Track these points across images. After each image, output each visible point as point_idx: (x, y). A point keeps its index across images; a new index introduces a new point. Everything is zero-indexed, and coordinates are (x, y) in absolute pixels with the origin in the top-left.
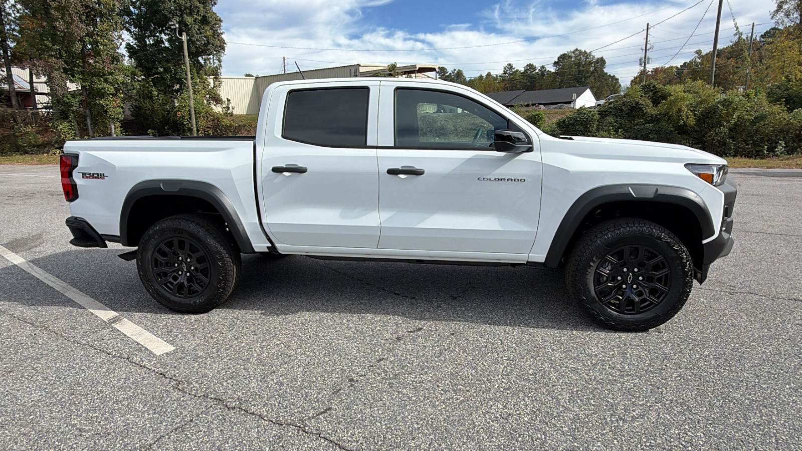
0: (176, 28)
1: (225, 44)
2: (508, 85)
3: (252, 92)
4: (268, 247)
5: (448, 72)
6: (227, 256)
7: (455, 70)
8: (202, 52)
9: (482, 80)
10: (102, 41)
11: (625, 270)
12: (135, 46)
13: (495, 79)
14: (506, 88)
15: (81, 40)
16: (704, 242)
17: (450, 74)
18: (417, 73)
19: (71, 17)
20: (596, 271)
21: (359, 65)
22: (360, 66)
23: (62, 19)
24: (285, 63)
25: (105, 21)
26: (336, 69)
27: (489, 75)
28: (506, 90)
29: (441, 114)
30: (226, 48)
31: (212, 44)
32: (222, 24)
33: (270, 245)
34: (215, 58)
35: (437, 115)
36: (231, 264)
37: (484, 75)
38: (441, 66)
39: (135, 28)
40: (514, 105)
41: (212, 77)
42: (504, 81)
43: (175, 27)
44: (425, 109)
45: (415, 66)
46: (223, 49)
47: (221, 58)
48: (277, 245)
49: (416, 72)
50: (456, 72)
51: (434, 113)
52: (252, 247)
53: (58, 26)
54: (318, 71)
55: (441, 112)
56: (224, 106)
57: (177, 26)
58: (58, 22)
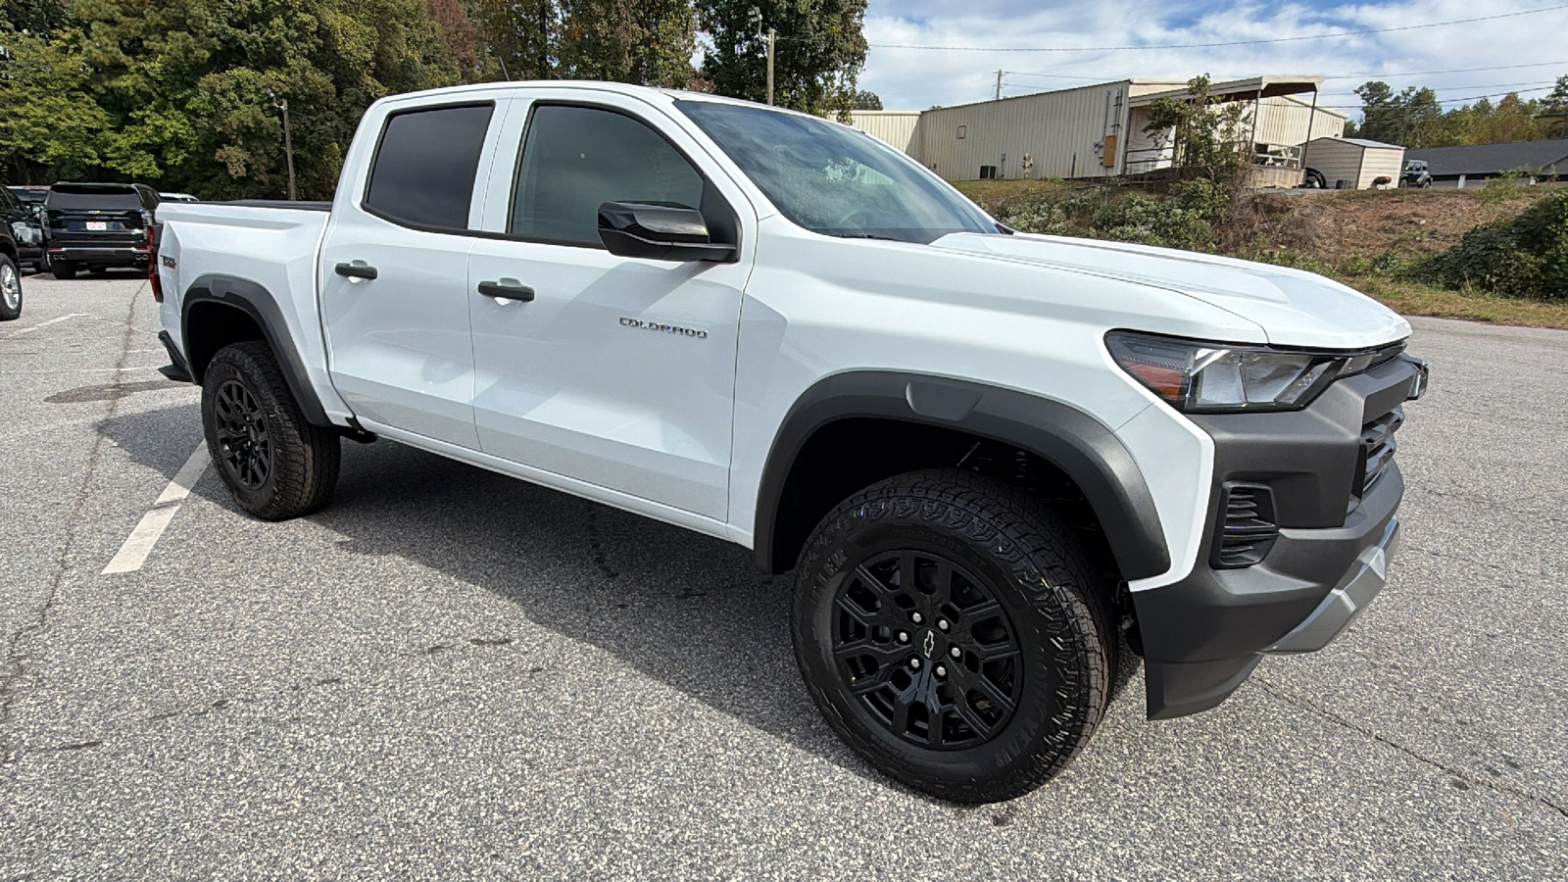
0: (758, 22)
1: (866, 48)
2: (1561, 125)
3: (911, 140)
4: (347, 419)
5: (1391, 95)
6: (290, 424)
7: (1412, 89)
8: (820, 65)
9: (1486, 112)
10: (662, 52)
11: (917, 617)
12: (716, 58)
13: (1526, 110)
14: (1555, 131)
15: (633, 52)
16: (1135, 586)
17: (1398, 98)
18: (1262, 97)
19: (619, 14)
20: (835, 602)
21: (1129, 82)
22: (1131, 83)
23: (605, 17)
24: (1002, 82)
25: (672, 18)
26: (1079, 92)
27: (1511, 98)
28: (1555, 135)
29: (1310, 191)
30: (867, 56)
31: (840, 50)
32: (865, 11)
33: (351, 416)
34: (845, 77)
35: (1299, 191)
36: (299, 442)
37: (1495, 102)
38: (1375, 81)
39: (723, 26)
40: (1501, 172)
41: (836, 112)
42: (1552, 113)
43: (756, 20)
44: (1269, 179)
45: (1259, 81)
46: (861, 58)
47: (856, 76)
48: (358, 417)
49: (1259, 94)
50: (1413, 94)
51: (1294, 187)
52: (325, 415)
53: (599, 29)
54: (1042, 98)
55: (1313, 187)
56: (848, 169)
57: (761, 17)
58: (599, 24)
